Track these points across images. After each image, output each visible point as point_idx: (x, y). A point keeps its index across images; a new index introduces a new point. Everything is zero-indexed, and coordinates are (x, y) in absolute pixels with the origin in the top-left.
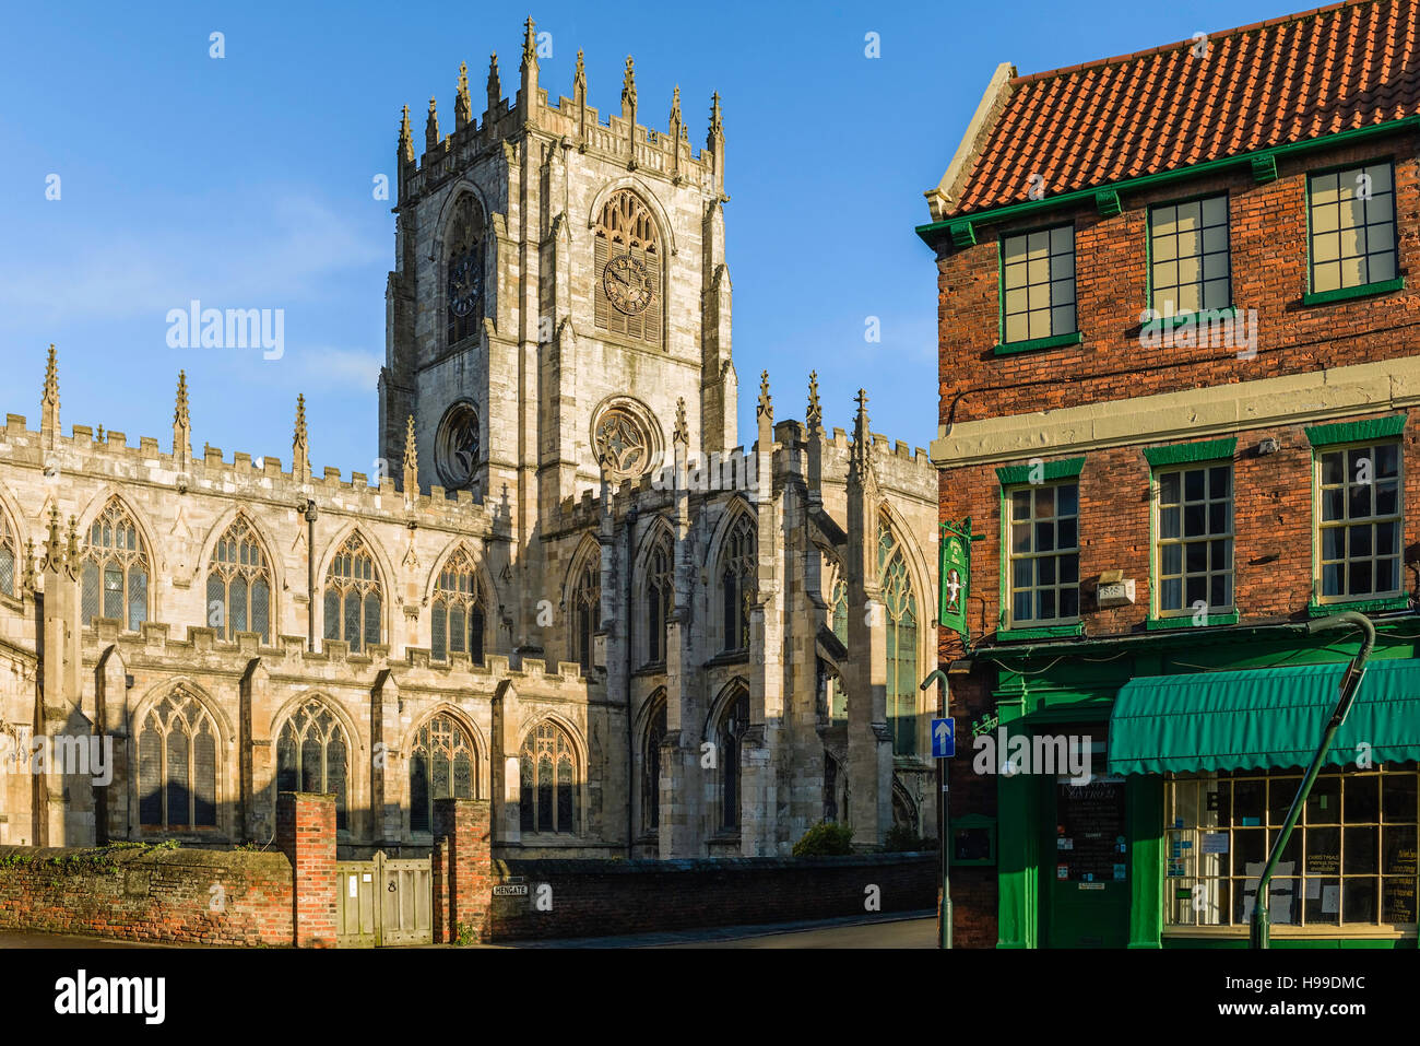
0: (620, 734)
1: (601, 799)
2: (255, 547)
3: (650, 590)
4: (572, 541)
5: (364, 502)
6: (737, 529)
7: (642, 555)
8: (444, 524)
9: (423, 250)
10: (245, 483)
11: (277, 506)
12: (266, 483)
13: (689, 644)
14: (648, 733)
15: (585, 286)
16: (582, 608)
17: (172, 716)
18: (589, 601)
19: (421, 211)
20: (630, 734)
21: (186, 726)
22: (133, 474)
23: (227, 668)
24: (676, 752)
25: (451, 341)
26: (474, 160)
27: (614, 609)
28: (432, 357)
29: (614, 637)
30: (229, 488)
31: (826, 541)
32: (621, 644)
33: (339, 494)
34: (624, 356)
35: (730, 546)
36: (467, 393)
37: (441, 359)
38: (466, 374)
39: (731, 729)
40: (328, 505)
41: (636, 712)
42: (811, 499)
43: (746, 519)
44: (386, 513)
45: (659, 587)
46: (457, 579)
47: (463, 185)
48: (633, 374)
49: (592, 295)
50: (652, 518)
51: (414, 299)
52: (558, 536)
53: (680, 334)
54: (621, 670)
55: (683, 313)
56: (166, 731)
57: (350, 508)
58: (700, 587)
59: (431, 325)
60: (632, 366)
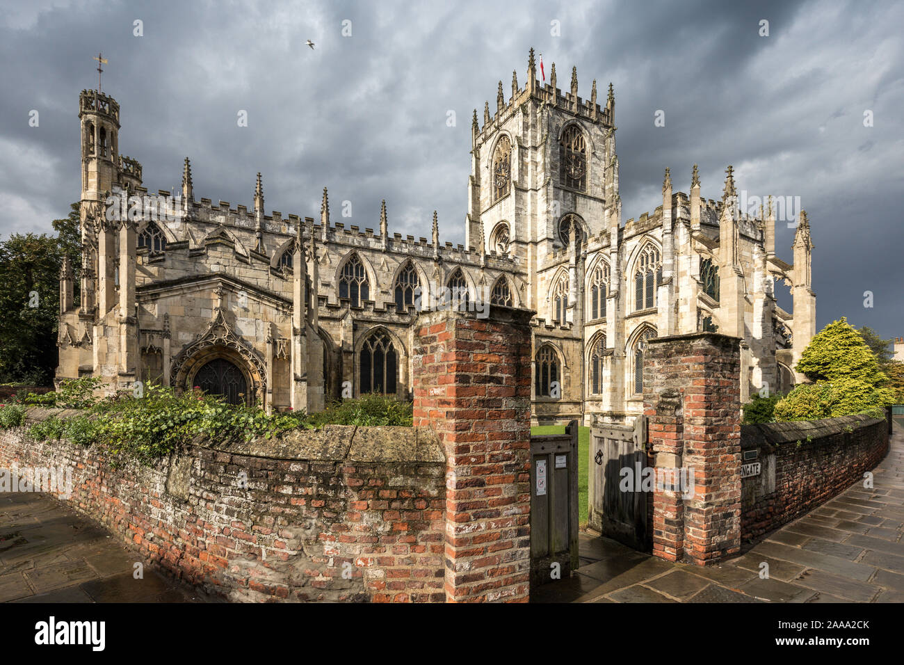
0: (578, 352)
1: (570, 381)
2: (416, 277)
3: (593, 287)
4: (553, 271)
5: (463, 257)
6: (644, 252)
7: (590, 271)
8: (496, 267)
9: (483, 165)
10: (412, 249)
11: (425, 259)
12: (421, 249)
13: (618, 308)
14: (592, 351)
15: (556, 166)
16: (558, 300)
17: (376, 343)
18: (561, 296)
19: (482, 150)
20: (583, 352)
21: (383, 348)
22: (362, 244)
23: (402, 321)
24: (612, 358)
25: (496, 199)
26: (506, 120)
27: (576, 296)
28: (488, 207)
29: (576, 309)
30: (406, 251)
31: (705, 248)
32: (579, 312)
33: (452, 253)
34: (572, 196)
35: (640, 261)
36: (503, 218)
37: (492, 207)
38: (503, 210)
39: (639, 347)
40: (447, 258)
41: (586, 342)
42: (694, 229)
43: (649, 246)
44: (472, 262)
45: (598, 286)
46: (502, 290)
47: (501, 133)
48: (575, 204)
49: (558, 170)
50: (594, 255)
51: (479, 186)
52: (545, 270)
53: (595, 187)
54: (579, 323)
55: (597, 178)
56: (373, 351)
57: (457, 259)
58: (623, 281)
59: (486, 194)
60: (575, 200)
